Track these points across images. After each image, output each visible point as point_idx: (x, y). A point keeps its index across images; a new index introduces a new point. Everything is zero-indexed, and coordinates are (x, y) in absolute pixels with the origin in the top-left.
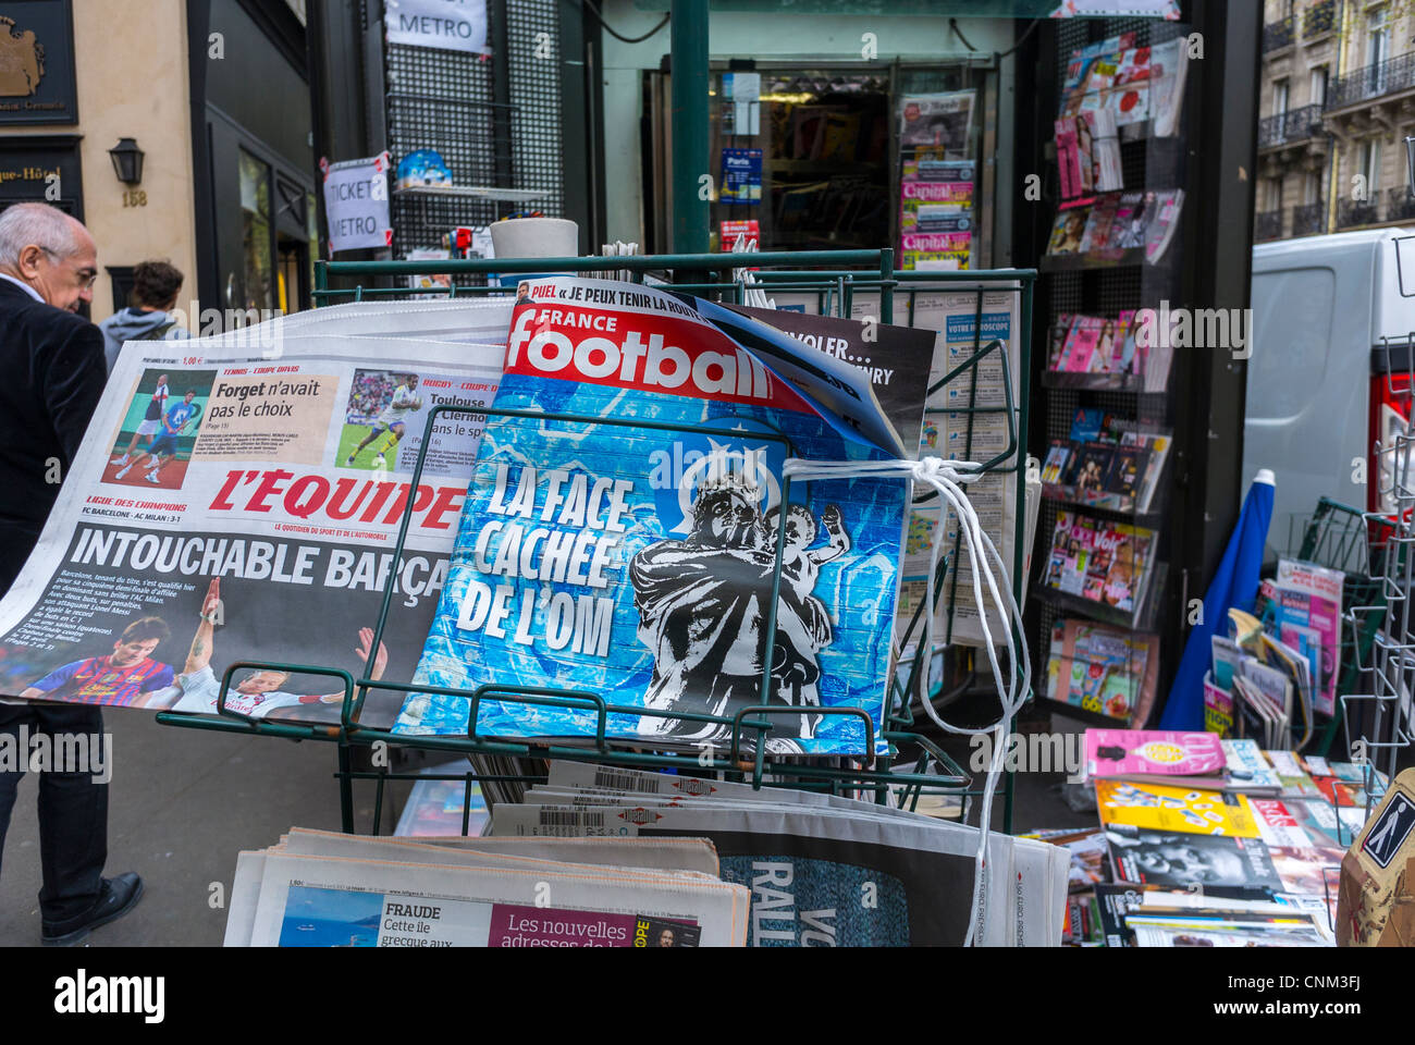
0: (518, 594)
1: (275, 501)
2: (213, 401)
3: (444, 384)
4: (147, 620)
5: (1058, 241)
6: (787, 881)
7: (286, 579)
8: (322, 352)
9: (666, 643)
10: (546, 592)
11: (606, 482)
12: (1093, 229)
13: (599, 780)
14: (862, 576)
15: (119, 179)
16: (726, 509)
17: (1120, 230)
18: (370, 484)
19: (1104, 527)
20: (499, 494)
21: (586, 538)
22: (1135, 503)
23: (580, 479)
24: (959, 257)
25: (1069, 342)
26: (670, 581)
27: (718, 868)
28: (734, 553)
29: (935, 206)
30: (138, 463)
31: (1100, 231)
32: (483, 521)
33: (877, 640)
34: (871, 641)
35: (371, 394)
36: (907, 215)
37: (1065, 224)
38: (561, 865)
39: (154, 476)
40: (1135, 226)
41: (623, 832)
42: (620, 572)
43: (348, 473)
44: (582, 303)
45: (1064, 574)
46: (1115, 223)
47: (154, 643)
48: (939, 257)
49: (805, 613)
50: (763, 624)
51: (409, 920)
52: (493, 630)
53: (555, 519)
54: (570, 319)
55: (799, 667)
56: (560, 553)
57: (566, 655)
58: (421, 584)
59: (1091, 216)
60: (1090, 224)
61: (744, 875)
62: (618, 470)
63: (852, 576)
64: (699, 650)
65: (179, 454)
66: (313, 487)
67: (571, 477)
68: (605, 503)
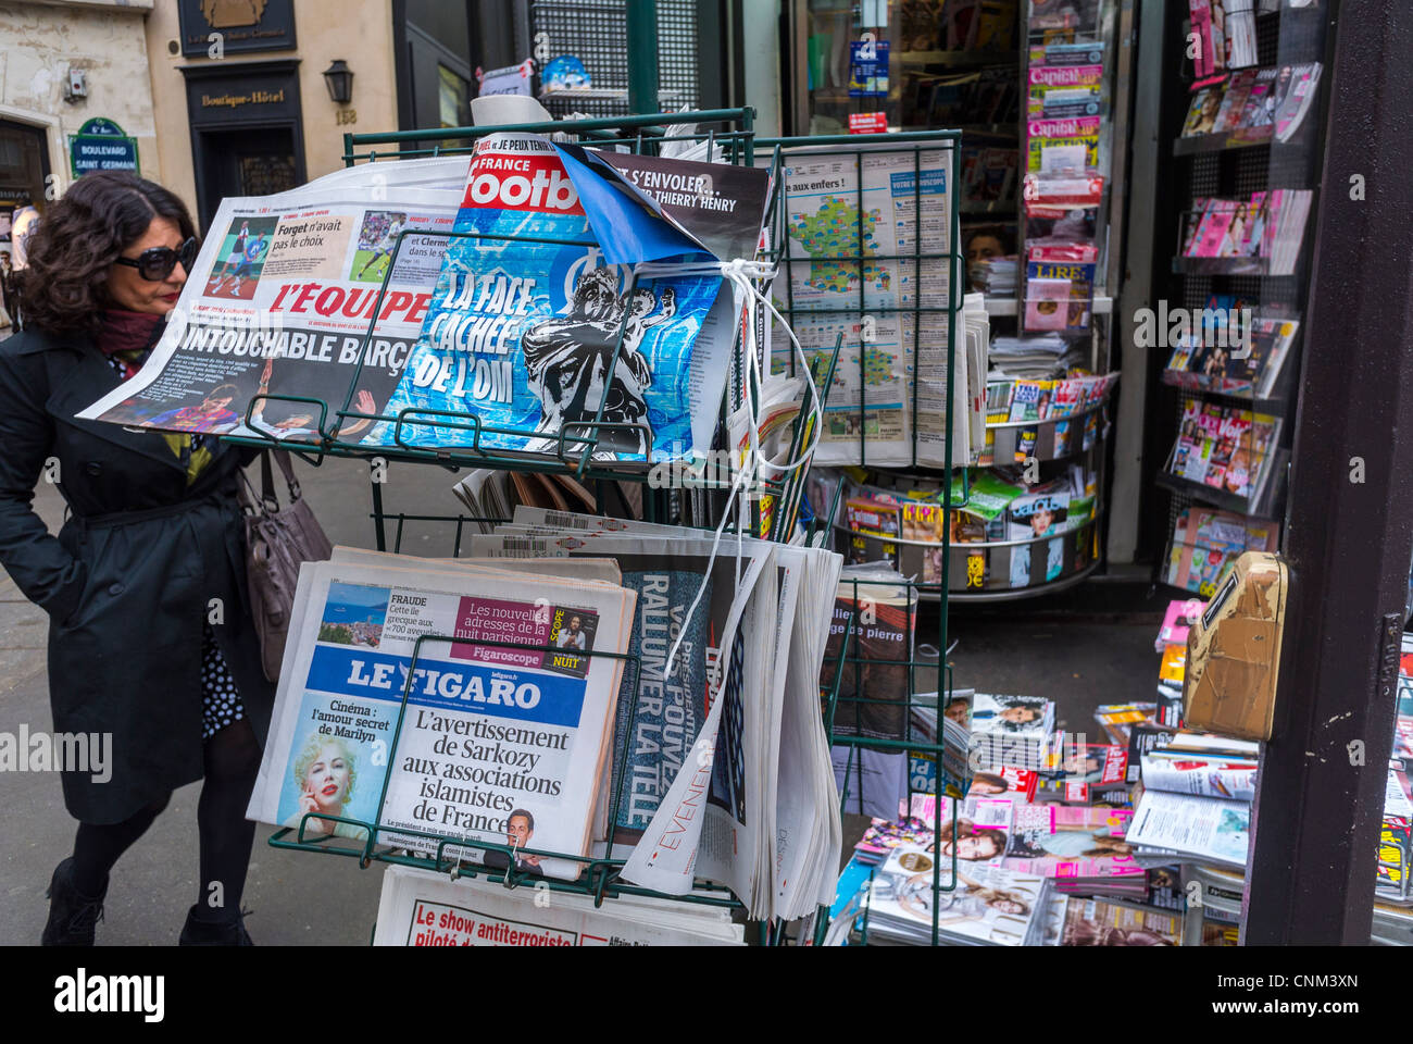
0: (456, 362)
1: (309, 305)
2: (276, 238)
3: (424, 220)
4: (227, 386)
5: (1193, 123)
6: (665, 589)
7: (314, 358)
8: (345, 200)
9: (547, 391)
10: (472, 360)
11: (516, 281)
12: (1229, 109)
13: (548, 520)
14: (673, 335)
15: (333, 100)
16: (595, 294)
17: (1253, 108)
18: (372, 292)
19: (1230, 414)
20: (451, 295)
21: (501, 320)
22: (1257, 388)
23: (502, 280)
24: (1087, 142)
25: (1202, 227)
26: (547, 348)
27: (620, 579)
28: (593, 324)
29: (1063, 91)
30: (227, 283)
31: (1235, 110)
32: (438, 313)
33: (680, 382)
34: (676, 383)
35: (376, 228)
36: (1033, 101)
37: (1202, 105)
38: (510, 573)
39: (236, 292)
40: (1269, 103)
41: (559, 554)
42: (515, 342)
43: (357, 285)
44: (507, 152)
45: (1188, 462)
46: (1249, 101)
47: (229, 400)
48: (1066, 143)
49: (632, 364)
50: (604, 374)
51: (406, 606)
52: (438, 386)
53: (483, 310)
54: (499, 164)
55: (632, 404)
56: (481, 332)
57: (487, 402)
58: (401, 361)
59: (1227, 95)
60: (1226, 103)
61: (638, 584)
62: (527, 272)
63: (667, 334)
64: (569, 395)
65: (253, 275)
66: (334, 295)
67: (496, 279)
68: (517, 296)
